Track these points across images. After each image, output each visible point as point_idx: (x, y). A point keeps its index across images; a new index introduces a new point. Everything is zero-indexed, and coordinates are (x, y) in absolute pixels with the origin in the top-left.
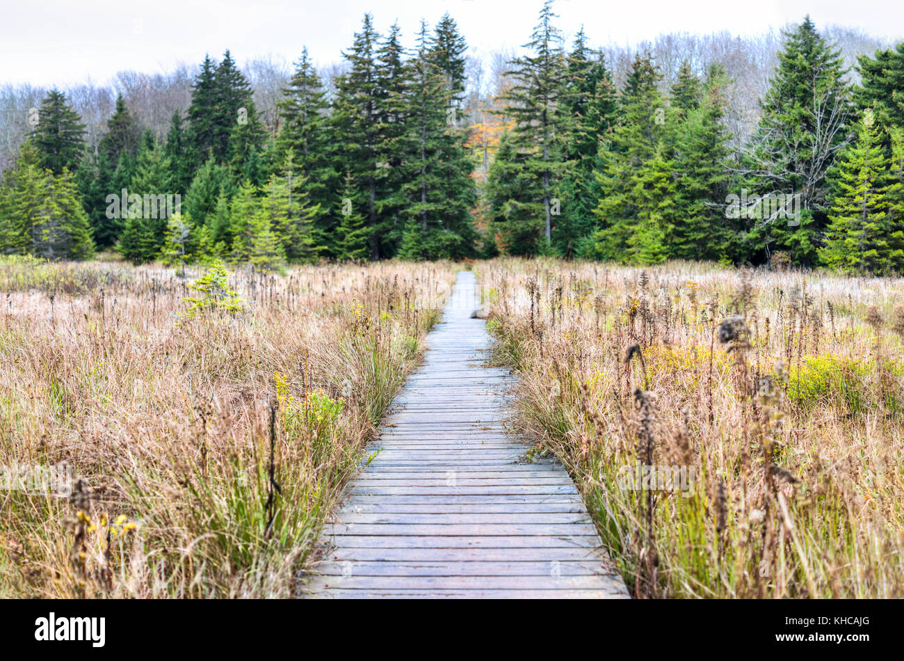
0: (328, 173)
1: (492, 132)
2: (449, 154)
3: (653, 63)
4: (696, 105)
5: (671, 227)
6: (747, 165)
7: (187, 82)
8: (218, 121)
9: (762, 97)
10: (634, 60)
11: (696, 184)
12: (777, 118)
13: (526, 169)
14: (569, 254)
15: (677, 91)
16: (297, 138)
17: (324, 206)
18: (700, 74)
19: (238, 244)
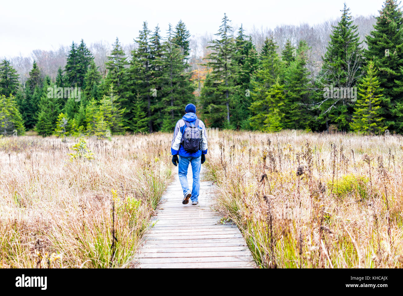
0: (129, 94)
1: (202, 73)
2: (183, 84)
3: (274, 41)
4: (294, 59)
5: (284, 114)
6: (317, 86)
7: (64, 54)
8: (79, 71)
9: (323, 55)
10: (265, 40)
11: (294, 95)
12: (330, 65)
13: (218, 90)
14: (238, 128)
15: (285, 53)
16: (114, 78)
17: (127, 108)
18: (295, 45)
19: (89, 127)
